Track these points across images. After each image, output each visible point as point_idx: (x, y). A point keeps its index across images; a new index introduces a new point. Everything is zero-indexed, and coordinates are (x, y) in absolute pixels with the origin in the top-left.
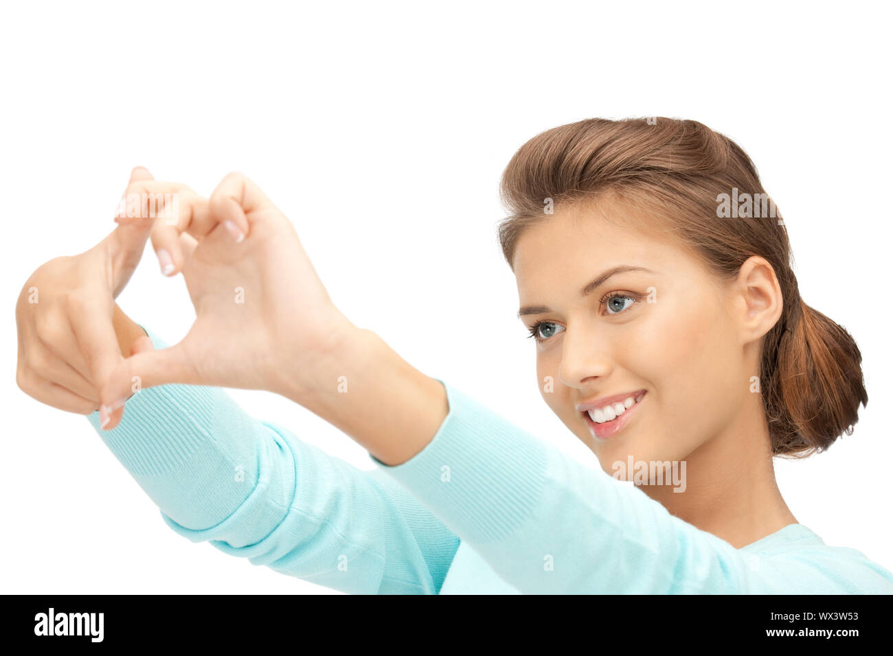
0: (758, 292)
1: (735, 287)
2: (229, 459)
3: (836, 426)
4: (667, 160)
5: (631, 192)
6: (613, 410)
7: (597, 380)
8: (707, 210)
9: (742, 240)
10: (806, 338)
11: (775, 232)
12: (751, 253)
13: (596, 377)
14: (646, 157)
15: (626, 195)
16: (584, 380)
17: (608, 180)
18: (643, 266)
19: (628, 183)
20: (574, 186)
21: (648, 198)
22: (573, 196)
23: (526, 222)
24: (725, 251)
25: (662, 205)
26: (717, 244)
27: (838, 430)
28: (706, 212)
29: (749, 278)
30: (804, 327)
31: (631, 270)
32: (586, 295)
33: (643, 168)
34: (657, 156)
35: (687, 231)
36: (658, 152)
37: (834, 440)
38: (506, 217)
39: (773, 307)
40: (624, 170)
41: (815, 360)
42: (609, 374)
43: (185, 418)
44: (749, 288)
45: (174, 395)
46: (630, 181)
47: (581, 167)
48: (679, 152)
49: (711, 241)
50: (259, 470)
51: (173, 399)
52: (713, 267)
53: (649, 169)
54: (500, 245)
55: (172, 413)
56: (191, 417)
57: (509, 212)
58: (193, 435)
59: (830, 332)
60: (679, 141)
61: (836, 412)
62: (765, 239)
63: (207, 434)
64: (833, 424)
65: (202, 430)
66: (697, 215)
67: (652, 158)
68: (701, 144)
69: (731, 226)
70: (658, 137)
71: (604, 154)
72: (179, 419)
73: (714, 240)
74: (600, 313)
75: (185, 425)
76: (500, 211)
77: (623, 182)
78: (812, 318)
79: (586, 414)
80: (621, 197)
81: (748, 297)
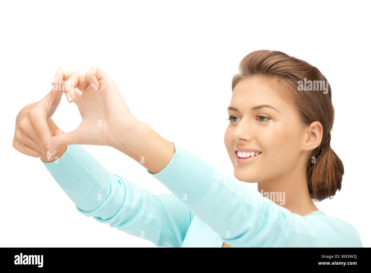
0: (314, 134)
1: (307, 129)
2: (99, 184)
3: (326, 194)
4: (301, 75)
5: (283, 81)
6: (246, 154)
7: (246, 141)
8: (307, 98)
9: (316, 114)
10: (327, 159)
11: (329, 117)
12: (317, 120)
13: (245, 140)
14: (294, 71)
15: (281, 81)
16: (240, 139)
17: (278, 73)
18: (276, 108)
19: (284, 78)
20: (265, 70)
21: (289, 86)
22: (263, 74)
23: (243, 77)
24: (308, 115)
25: (293, 90)
26: (306, 112)
27: (326, 196)
28: (307, 99)
29: (313, 128)
30: (328, 155)
31: (272, 108)
32: (253, 110)
33: (291, 75)
34: (298, 72)
35: (298, 103)
36: (299, 72)
37: (324, 199)
38: (238, 73)
39: (317, 142)
40: (285, 72)
41: (327, 168)
42: (250, 141)
43: (81, 167)
44: (311, 131)
45: (77, 157)
46: (284, 77)
47: (270, 65)
48: (306, 75)
49: (305, 110)
50: (111, 189)
51: (76, 159)
52: (302, 119)
53: (293, 75)
54: (232, 83)
55: (77, 164)
56: (84, 166)
57: (239, 72)
58: (85, 173)
59: (336, 160)
60: (307, 71)
61: (328, 189)
62: (324, 118)
63: (90, 173)
64: (325, 193)
65: (88, 171)
66: (303, 99)
67: (296, 72)
68: (315, 76)
69: (314, 108)
70: (301, 67)
71: (279, 64)
72: (79, 167)
73: (306, 110)
74: (255, 119)
75: (81, 169)
76: (236, 71)
77: (282, 77)
78: (332, 153)
79: (236, 152)
80: (279, 81)
81: (310, 134)
